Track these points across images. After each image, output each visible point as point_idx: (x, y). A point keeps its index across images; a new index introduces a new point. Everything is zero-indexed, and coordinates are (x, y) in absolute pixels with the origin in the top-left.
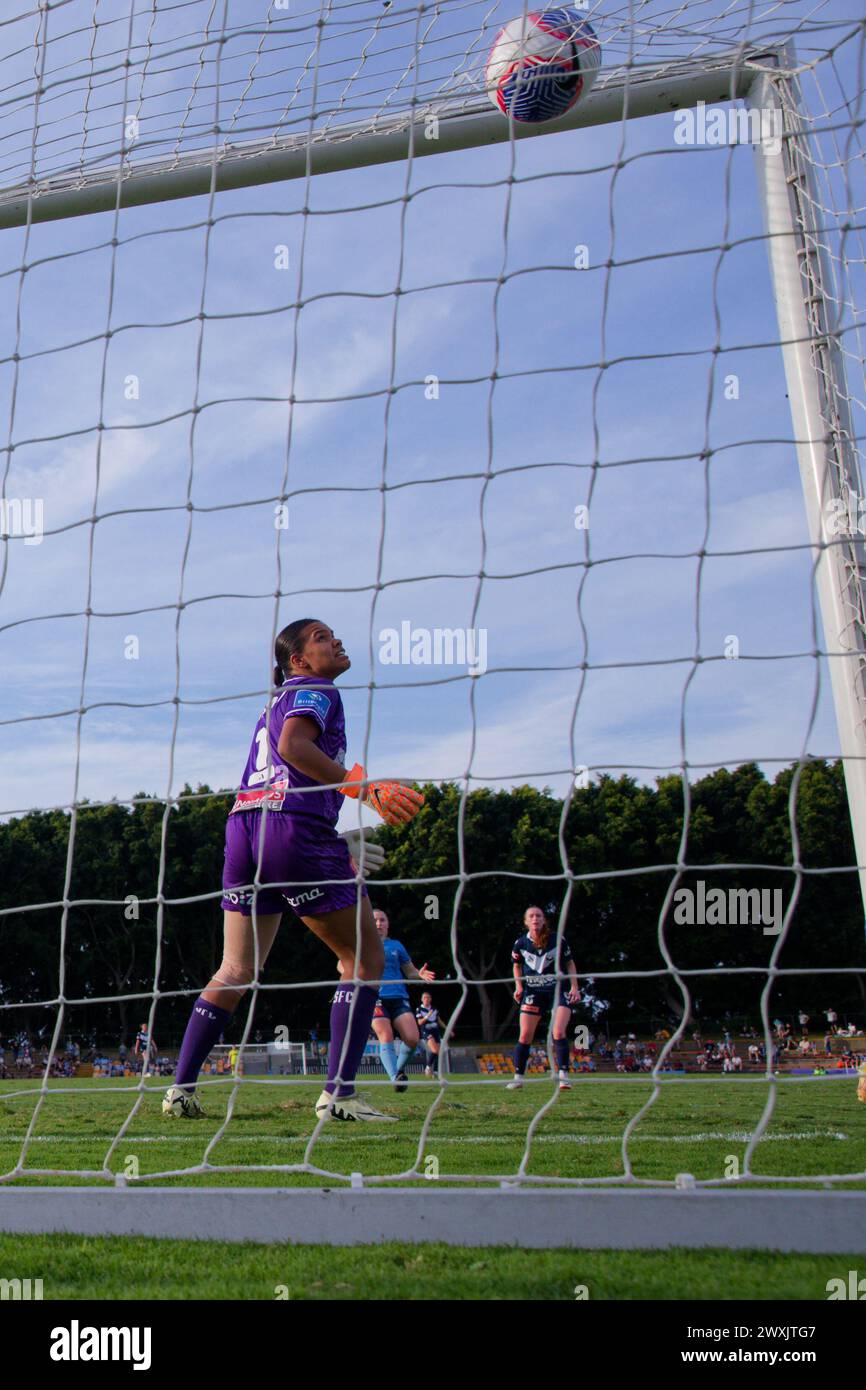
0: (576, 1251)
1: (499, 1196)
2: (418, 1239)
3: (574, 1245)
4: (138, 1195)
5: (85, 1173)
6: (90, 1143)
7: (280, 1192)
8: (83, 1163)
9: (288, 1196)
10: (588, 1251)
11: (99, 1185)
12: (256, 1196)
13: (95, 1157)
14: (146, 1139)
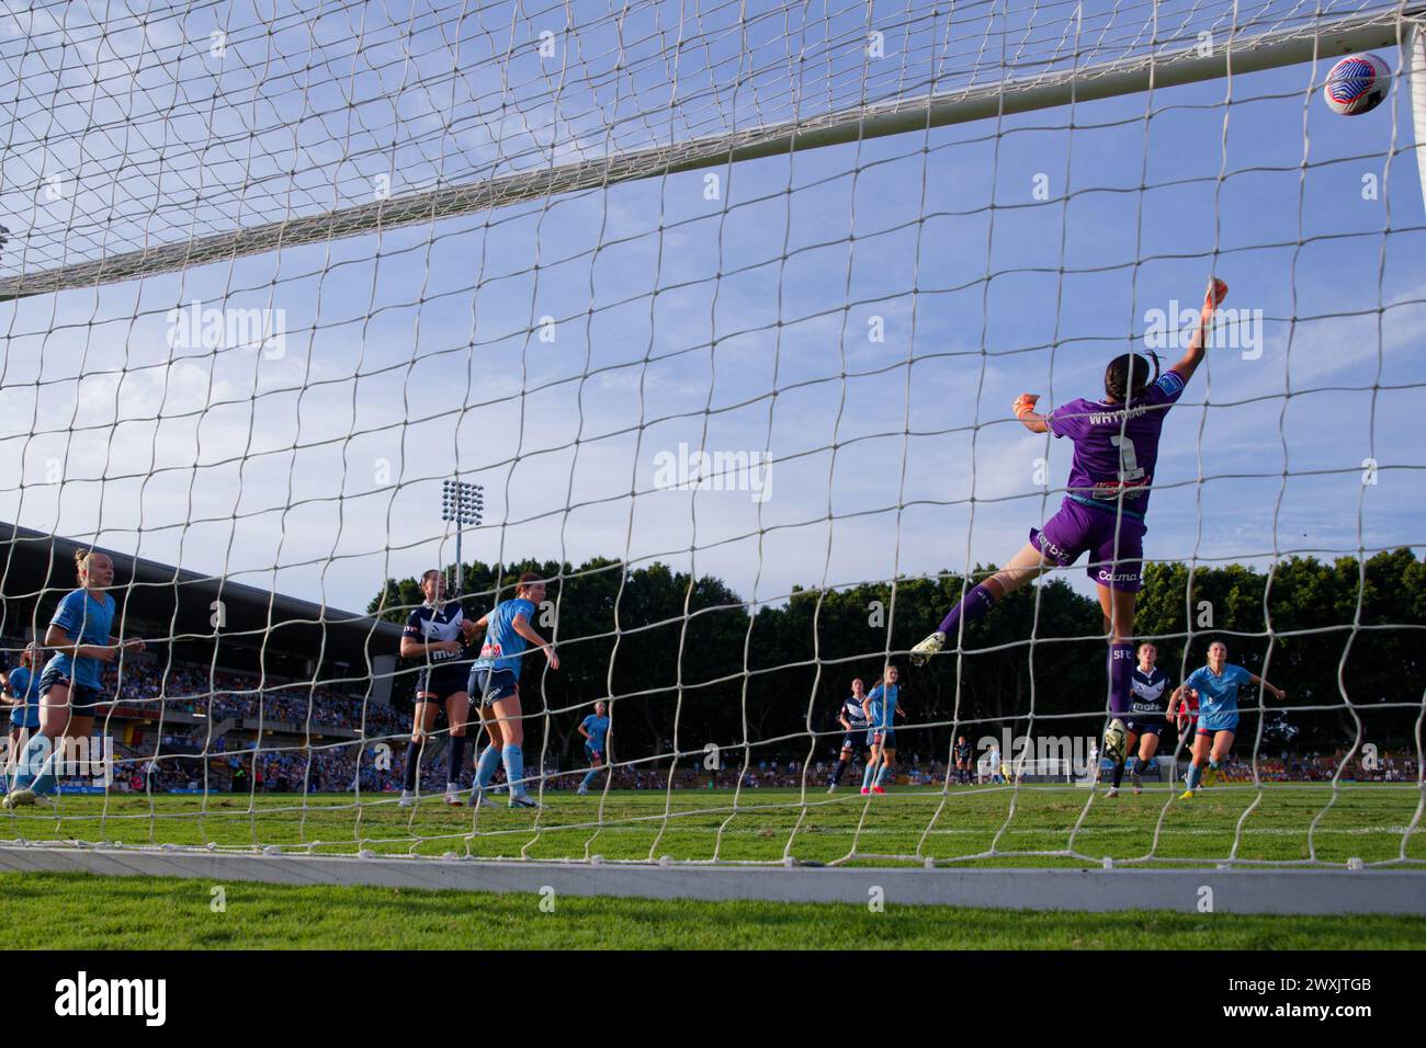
0: (1273, 917)
1: (1216, 874)
2: (1154, 908)
3: (1273, 911)
4: (942, 874)
5: (902, 857)
6: (906, 834)
7: (1049, 872)
8: (901, 849)
9: (1056, 875)
10: (1282, 916)
11: (913, 866)
12: (1031, 875)
13: (910, 845)
14: (949, 832)
